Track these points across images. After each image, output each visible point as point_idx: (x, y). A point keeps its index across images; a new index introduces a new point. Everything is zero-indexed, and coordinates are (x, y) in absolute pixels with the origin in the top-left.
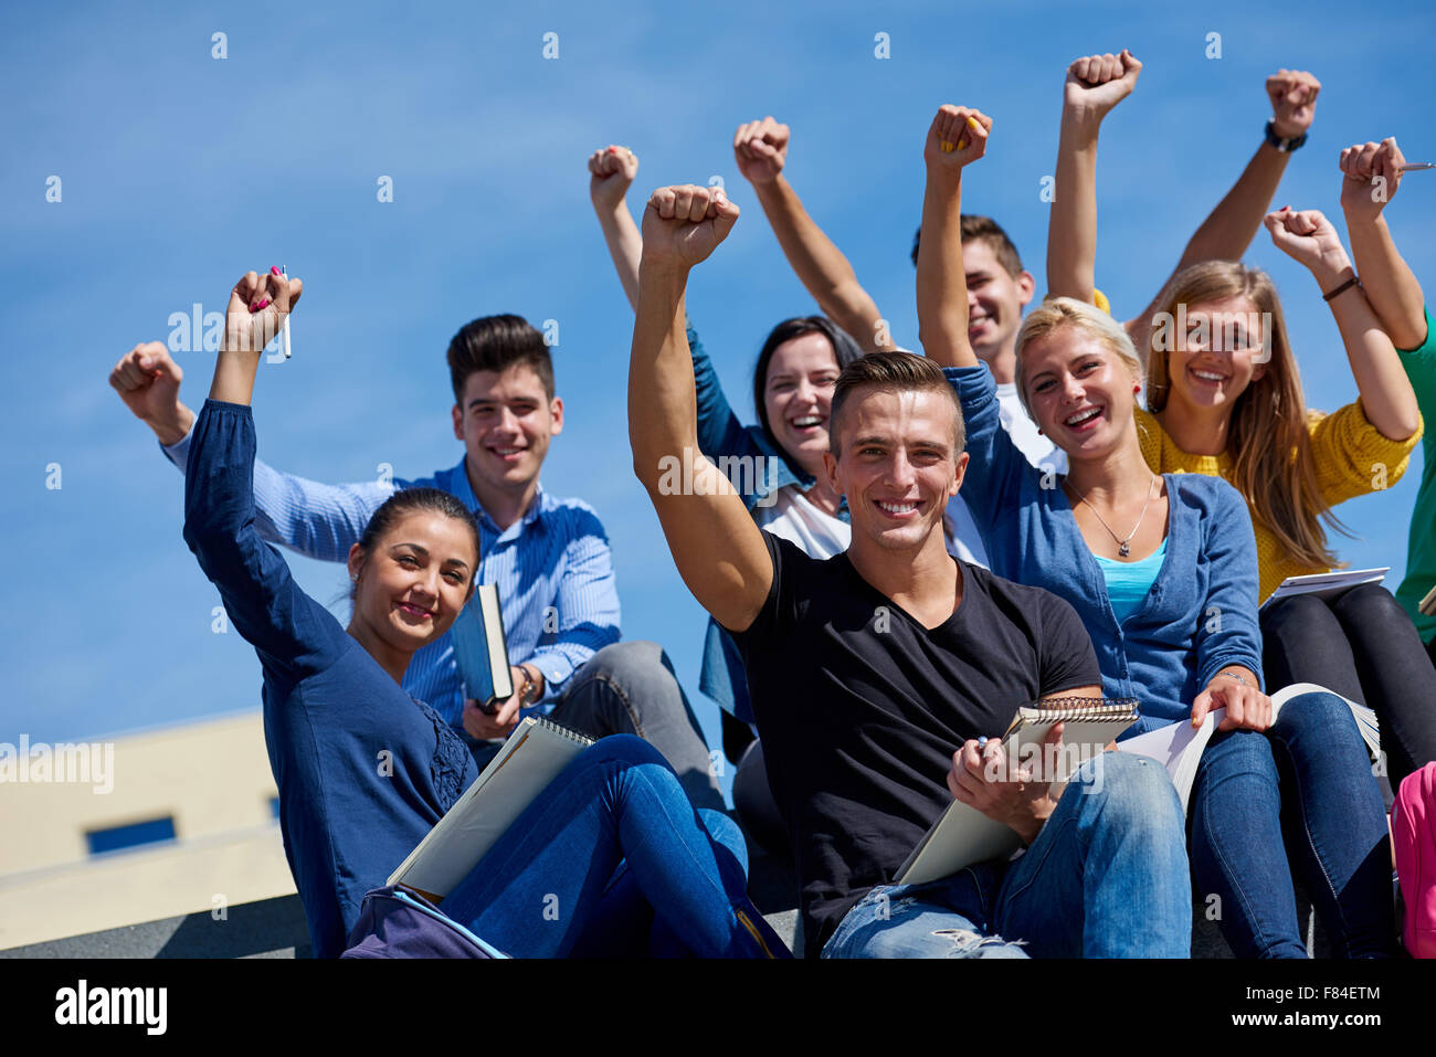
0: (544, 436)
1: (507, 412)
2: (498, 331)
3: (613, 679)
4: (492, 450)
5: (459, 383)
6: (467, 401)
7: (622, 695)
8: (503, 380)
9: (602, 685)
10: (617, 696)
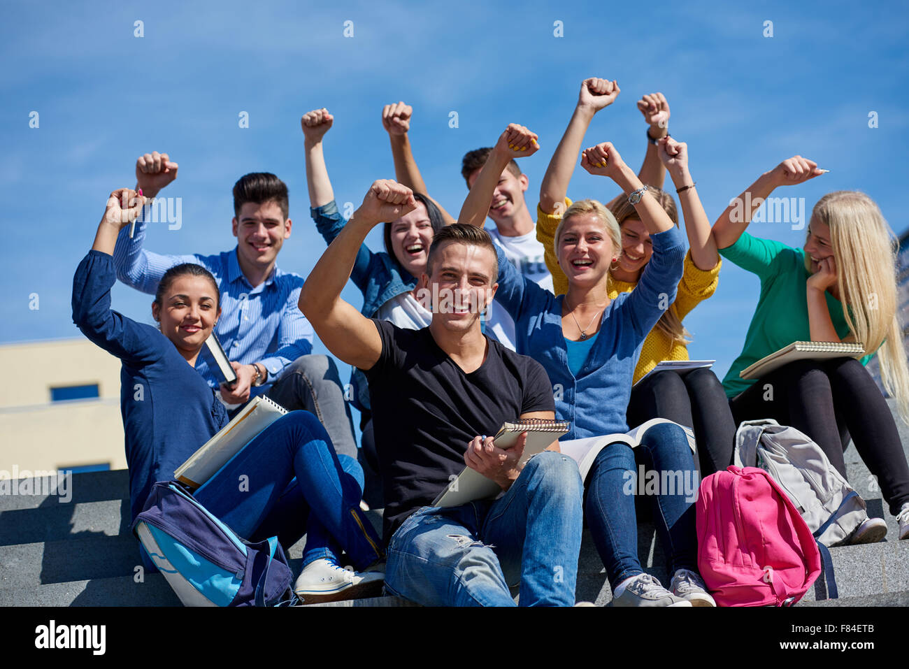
0: (281, 239)
1: (261, 226)
2: (261, 182)
3: (305, 374)
4: (252, 244)
5: (237, 207)
6: (241, 218)
7: (309, 383)
8: (261, 209)
9: (299, 376)
10: (306, 383)
